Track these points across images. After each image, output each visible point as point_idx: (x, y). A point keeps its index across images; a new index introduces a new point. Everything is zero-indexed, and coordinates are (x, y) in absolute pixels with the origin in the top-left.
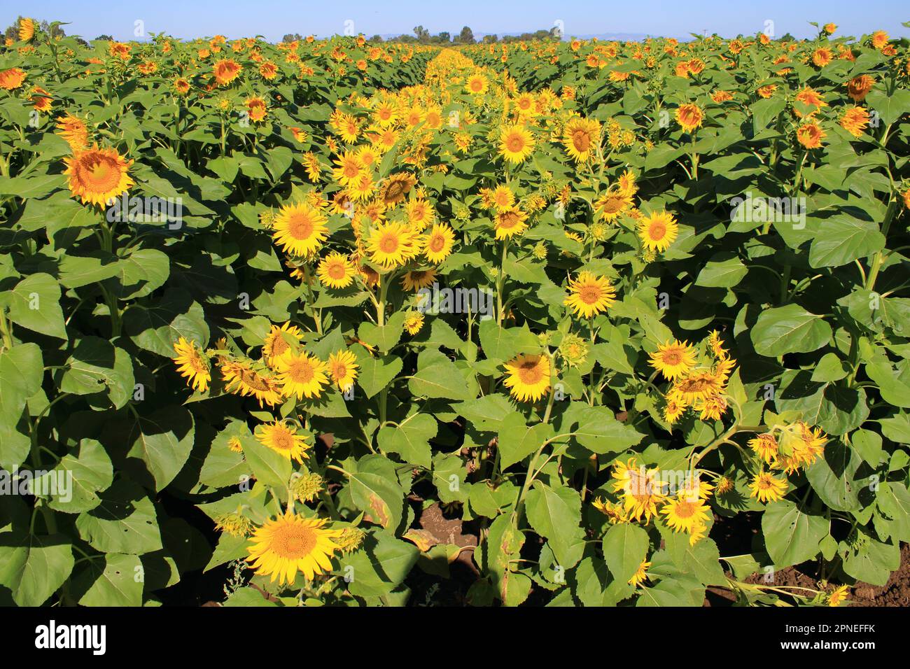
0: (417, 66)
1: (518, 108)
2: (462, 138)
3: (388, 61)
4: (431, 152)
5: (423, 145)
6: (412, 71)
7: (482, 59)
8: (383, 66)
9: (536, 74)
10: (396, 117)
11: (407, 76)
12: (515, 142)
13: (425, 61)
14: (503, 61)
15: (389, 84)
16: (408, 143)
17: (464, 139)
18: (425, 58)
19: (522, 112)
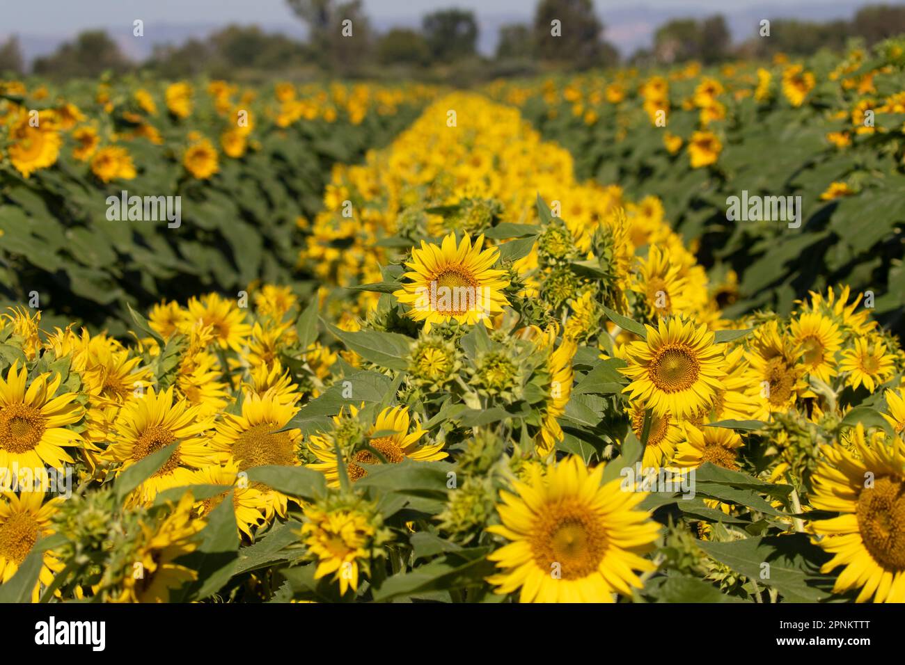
0: (278, 192)
1: (641, 387)
2: (338, 523)
3: (107, 173)
4: (197, 585)
5: (157, 555)
6: (247, 216)
7: (618, 147)
8: (77, 197)
9: (836, 220)
10: (71, 437)
11: (217, 241)
12: (568, 535)
13: (327, 161)
14: (700, 158)
15: (109, 284)
16: (87, 549)
17: (344, 525)
18: (324, 145)
19: (663, 402)
